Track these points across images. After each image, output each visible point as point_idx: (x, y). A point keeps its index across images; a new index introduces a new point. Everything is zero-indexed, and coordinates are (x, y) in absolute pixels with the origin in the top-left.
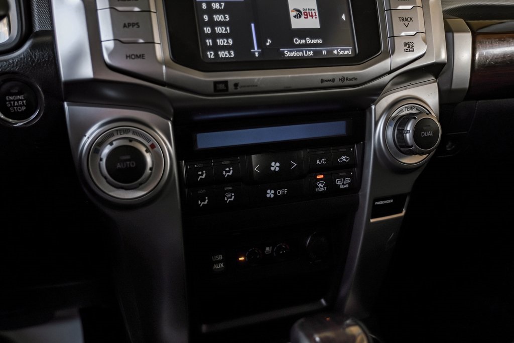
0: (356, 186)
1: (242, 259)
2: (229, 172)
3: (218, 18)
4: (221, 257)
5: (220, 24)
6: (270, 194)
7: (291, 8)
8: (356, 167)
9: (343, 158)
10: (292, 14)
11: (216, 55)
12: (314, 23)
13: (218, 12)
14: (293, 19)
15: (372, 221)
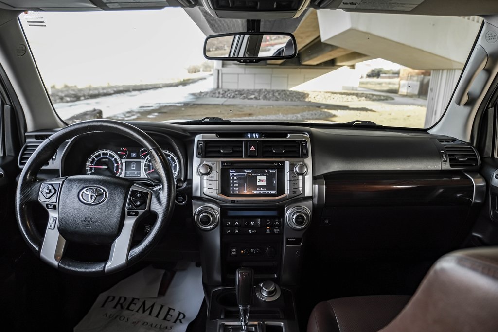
0: (281, 233)
1: (242, 252)
2: (237, 223)
3: (235, 182)
4: (235, 250)
5: (236, 183)
6: (250, 232)
7: (258, 179)
8: (281, 226)
9: (277, 223)
10: (258, 181)
11: (233, 192)
12: (264, 183)
13: (235, 180)
14: (258, 182)
15: (287, 246)
